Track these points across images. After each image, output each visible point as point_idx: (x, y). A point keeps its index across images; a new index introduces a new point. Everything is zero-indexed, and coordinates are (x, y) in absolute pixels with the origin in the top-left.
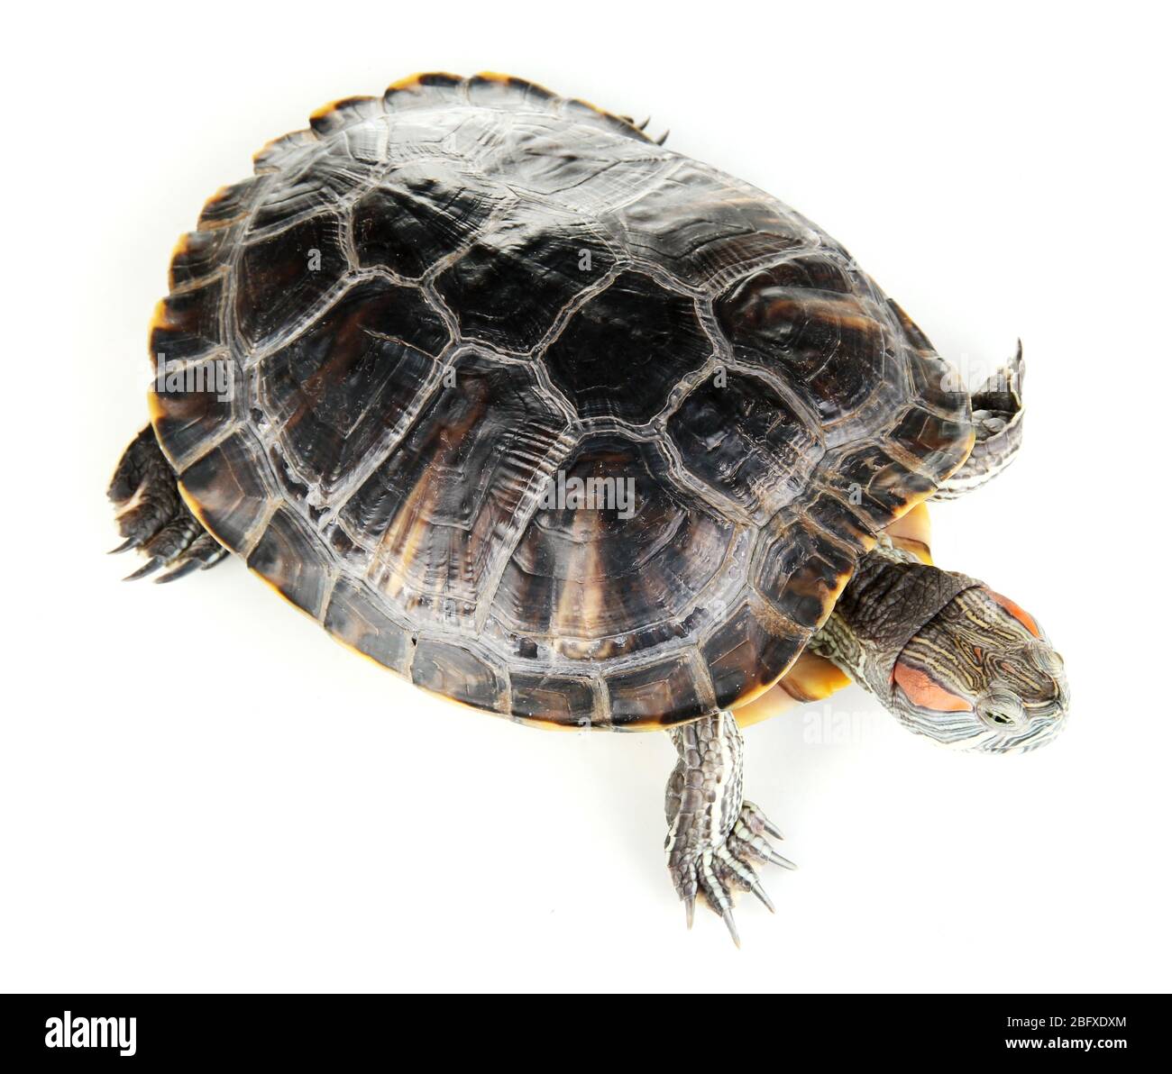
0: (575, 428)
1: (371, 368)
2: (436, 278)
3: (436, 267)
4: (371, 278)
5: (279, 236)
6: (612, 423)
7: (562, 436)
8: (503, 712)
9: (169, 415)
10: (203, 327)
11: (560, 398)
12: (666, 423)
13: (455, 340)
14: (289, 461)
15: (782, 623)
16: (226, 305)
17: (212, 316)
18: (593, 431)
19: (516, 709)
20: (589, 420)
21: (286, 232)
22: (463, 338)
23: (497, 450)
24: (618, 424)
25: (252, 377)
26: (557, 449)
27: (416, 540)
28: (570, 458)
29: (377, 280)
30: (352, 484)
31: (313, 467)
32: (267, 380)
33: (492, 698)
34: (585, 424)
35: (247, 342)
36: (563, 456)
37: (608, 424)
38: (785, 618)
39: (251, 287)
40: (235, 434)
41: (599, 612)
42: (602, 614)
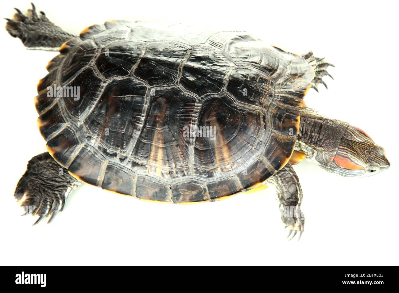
0: (199, 100)
1: (124, 107)
2: (134, 73)
3: (132, 70)
4: (112, 81)
5: (73, 81)
6: (210, 95)
7: (196, 104)
8: (208, 200)
9: (56, 152)
10: (57, 120)
11: (191, 93)
12: (226, 89)
13: (149, 88)
14: (106, 148)
15: (285, 138)
16: (63, 110)
17: (59, 116)
18: (205, 99)
19: (212, 197)
20: (202, 96)
21: (75, 79)
22: (152, 87)
23: (177, 116)
24: (212, 94)
25: (82, 127)
26: (196, 109)
27: (161, 154)
28: (202, 110)
29: (114, 81)
30: (132, 146)
31: (116, 146)
32: (88, 126)
33: (202, 197)
34: (202, 98)
35: (76, 117)
36: (199, 110)
37: (209, 95)
38: (285, 136)
39: (70, 100)
40: (83, 148)
41: (229, 154)
42: (230, 154)
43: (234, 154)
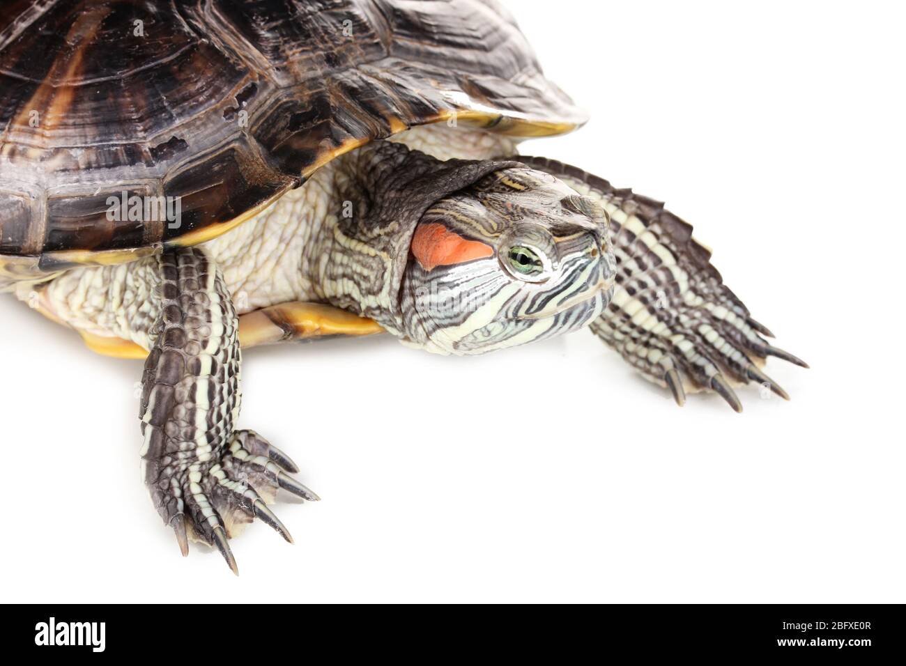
15: (266, 176)
41: (63, 118)
42: (66, 121)
43: (74, 124)
